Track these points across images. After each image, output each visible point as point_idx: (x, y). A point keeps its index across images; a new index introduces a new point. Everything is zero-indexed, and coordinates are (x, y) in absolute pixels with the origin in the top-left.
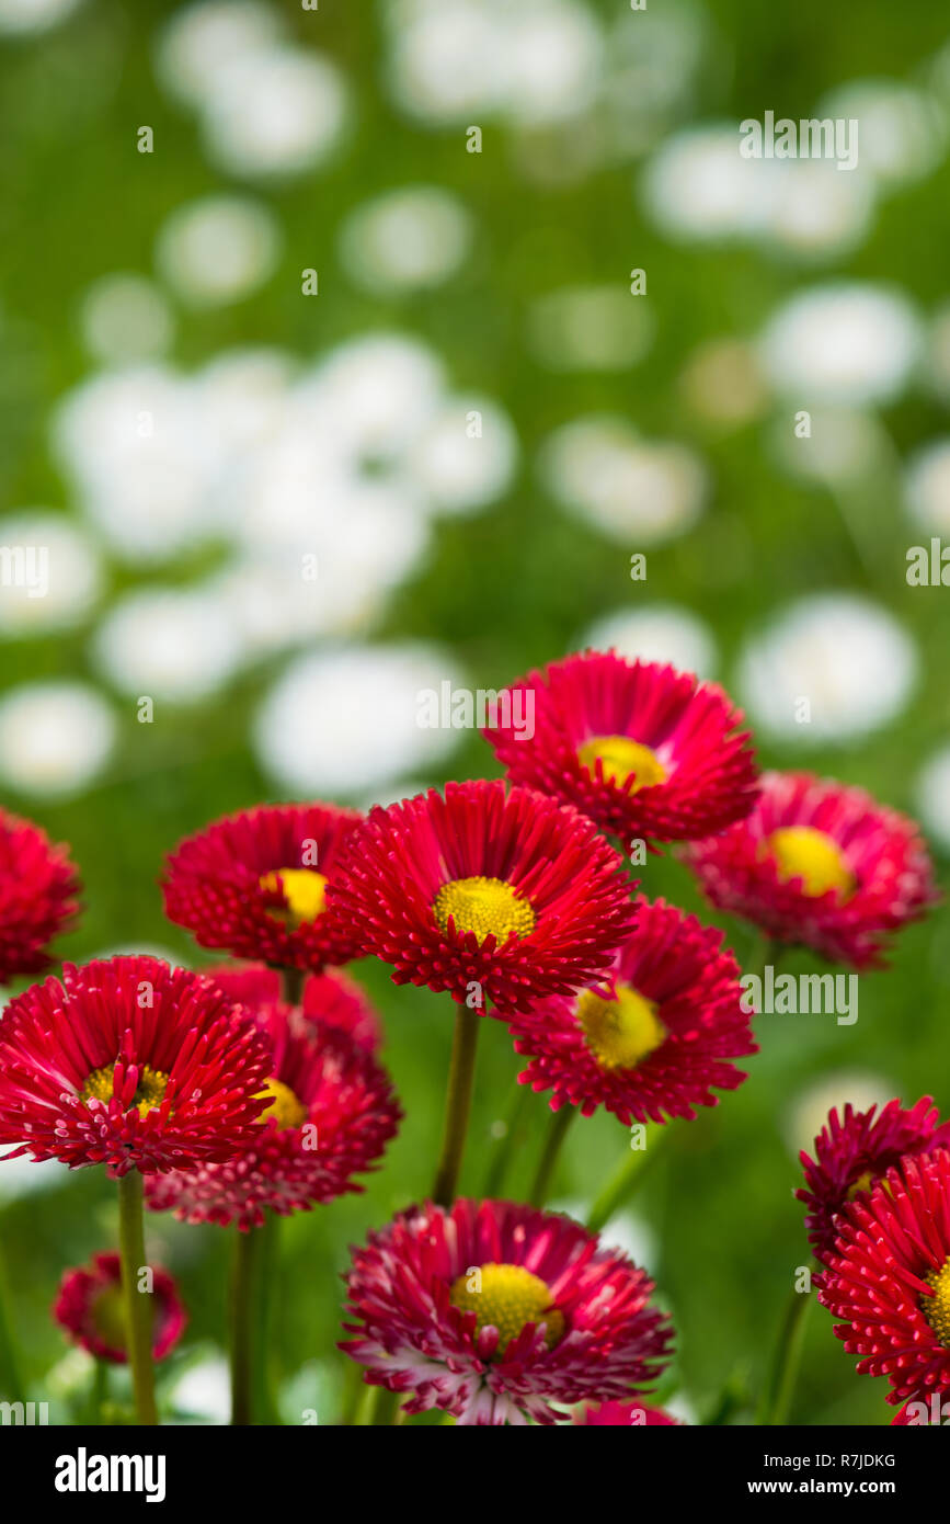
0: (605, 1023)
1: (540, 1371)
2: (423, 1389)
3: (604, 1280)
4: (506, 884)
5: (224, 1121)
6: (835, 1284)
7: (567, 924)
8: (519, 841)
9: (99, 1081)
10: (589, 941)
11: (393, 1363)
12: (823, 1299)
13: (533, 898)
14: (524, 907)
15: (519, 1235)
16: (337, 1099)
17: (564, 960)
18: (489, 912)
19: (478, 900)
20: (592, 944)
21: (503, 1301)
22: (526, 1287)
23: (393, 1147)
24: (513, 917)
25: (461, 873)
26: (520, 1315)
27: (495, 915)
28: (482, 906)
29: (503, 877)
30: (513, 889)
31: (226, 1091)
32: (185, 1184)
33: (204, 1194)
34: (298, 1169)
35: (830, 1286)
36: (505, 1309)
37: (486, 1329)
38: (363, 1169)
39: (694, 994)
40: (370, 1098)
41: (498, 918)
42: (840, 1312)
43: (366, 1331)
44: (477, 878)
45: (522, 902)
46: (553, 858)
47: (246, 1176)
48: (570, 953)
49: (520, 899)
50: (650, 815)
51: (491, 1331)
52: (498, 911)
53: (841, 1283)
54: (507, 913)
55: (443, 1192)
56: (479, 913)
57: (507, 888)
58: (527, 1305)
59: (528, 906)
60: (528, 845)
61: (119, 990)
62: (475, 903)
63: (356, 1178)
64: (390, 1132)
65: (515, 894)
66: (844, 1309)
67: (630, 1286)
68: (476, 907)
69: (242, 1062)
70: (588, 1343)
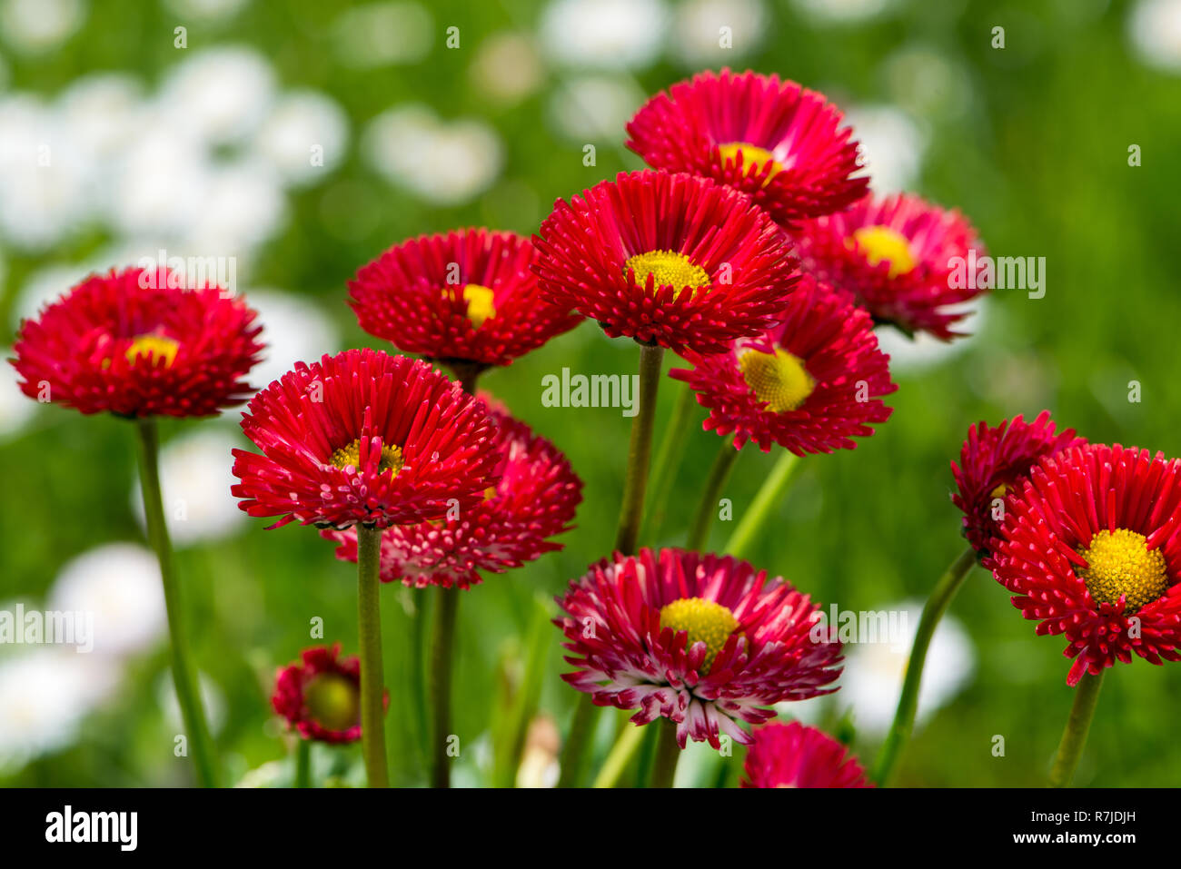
0: (766, 376)
1: (745, 677)
2: (647, 702)
3: (778, 603)
4: (680, 254)
5: (466, 473)
6: (1008, 562)
7: (747, 276)
8: (687, 217)
9: (344, 457)
10: (768, 287)
11: (616, 687)
12: (998, 577)
13: (706, 263)
14: (699, 271)
15: (700, 574)
16: (530, 472)
17: (750, 304)
18: (673, 275)
19: (662, 267)
20: (770, 290)
21: (700, 626)
22: (716, 612)
23: (580, 509)
24: (692, 279)
25: (640, 249)
26: (715, 635)
27: (678, 279)
28: (666, 271)
29: (676, 250)
30: (687, 258)
31: (463, 448)
32: (410, 554)
33: (428, 560)
34: (507, 531)
35: (1003, 564)
36: (703, 632)
37: (696, 644)
38: (560, 530)
39: (838, 345)
40: (556, 469)
41: (680, 280)
42: (1016, 584)
43: (590, 662)
44: (654, 252)
45: (698, 267)
46: (721, 226)
47: (464, 541)
48: (754, 298)
49: (694, 265)
50: (789, 195)
51: (699, 646)
52: (680, 274)
53: (1012, 560)
54: (688, 276)
55: (626, 545)
56: (664, 277)
57: (682, 257)
58: (721, 627)
59: (703, 271)
60: (697, 219)
61: (355, 374)
62: (660, 269)
63: (553, 539)
64: (576, 498)
65: (690, 261)
66: (1019, 582)
67: (804, 605)
68: (662, 273)
69: (471, 424)
70: (780, 651)
